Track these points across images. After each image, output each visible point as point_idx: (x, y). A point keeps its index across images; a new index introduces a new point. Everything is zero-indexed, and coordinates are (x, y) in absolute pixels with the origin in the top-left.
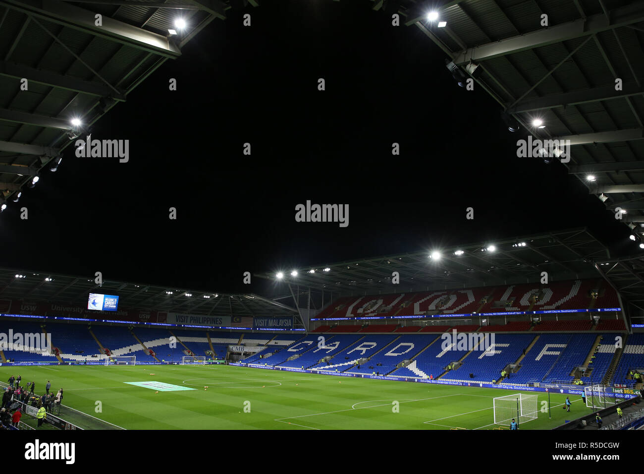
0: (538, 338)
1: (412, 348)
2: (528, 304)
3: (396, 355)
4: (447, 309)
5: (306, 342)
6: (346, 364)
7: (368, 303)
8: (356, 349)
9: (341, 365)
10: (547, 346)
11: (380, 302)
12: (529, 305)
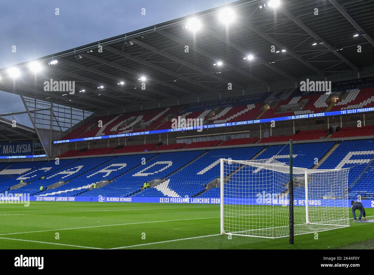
0: (337, 146)
1: (168, 166)
2: (325, 105)
3: (146, 174)
4: (218, 119)
5: (43, 169)
6: (79, 189)
7: (125, 121)
8: (101, 171)
9: (72, 190)
10: (350, 154)
11: (140, 118)
12: (327, 106)
